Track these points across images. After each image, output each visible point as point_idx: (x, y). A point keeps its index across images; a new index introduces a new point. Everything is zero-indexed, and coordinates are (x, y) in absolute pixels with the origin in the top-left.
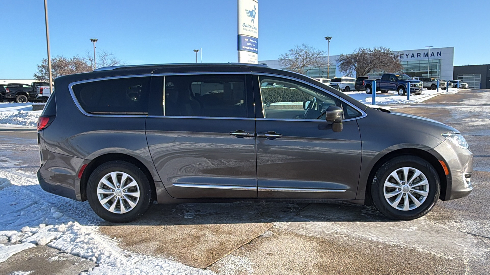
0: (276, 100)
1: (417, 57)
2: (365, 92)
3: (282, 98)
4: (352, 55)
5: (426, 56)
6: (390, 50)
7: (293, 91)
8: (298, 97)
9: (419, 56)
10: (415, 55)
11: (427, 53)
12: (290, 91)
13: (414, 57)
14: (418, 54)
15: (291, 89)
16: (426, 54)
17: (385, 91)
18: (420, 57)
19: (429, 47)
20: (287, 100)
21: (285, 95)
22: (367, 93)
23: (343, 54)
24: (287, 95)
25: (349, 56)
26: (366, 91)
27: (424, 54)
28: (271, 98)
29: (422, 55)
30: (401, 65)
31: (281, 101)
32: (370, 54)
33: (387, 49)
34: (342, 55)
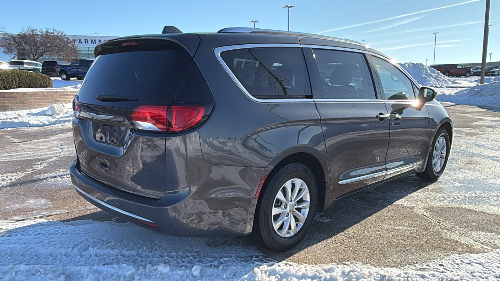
0: (10, 86)
1: (85, 43)
2: (60, 79)
3: (17, 83)
4: (19, 35)
5: (94, 43)
6: (64, 33)
7: (31, 75)
8: (37, 82)
9: (86, 43)
10: (83, 41)
11: (95, 40)
12: (27, 74)
13: (81, 42)
14: (85, 40)
15: (27, 72)
16: (93, 41)
17: (82, 77)
18: (88, 43)
19: (98, 34)
20: (24, 85)
21: (21, 80)
22: (62, 80)
23: (8, 33)
24: (23, 79)
25: (15, 35)
26: (61, 77)
27: (92, 40)
28: (4, 83)
29: (90, 42)
30: (78, 50)
31: (16, 88)
32: (41, 36)
33: (60, 32)
34: (6, 33)
